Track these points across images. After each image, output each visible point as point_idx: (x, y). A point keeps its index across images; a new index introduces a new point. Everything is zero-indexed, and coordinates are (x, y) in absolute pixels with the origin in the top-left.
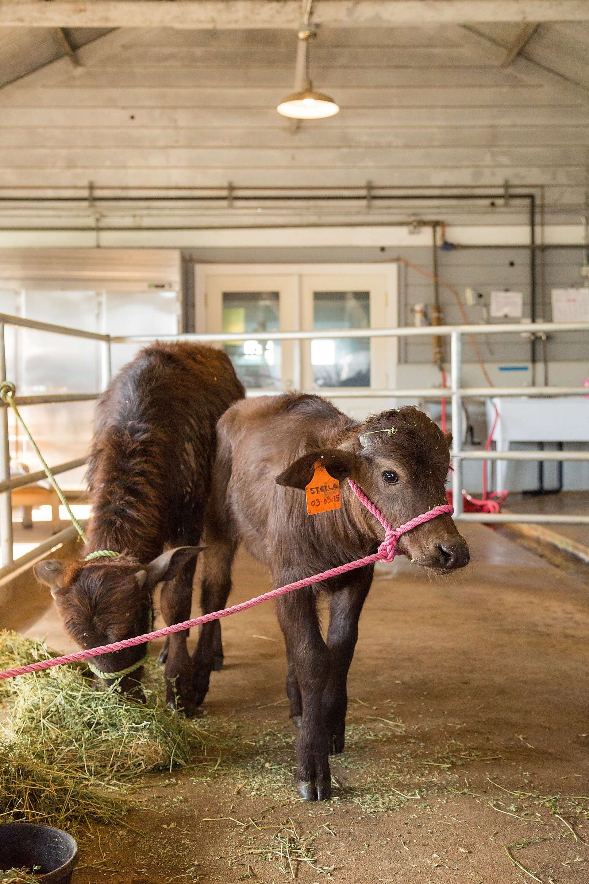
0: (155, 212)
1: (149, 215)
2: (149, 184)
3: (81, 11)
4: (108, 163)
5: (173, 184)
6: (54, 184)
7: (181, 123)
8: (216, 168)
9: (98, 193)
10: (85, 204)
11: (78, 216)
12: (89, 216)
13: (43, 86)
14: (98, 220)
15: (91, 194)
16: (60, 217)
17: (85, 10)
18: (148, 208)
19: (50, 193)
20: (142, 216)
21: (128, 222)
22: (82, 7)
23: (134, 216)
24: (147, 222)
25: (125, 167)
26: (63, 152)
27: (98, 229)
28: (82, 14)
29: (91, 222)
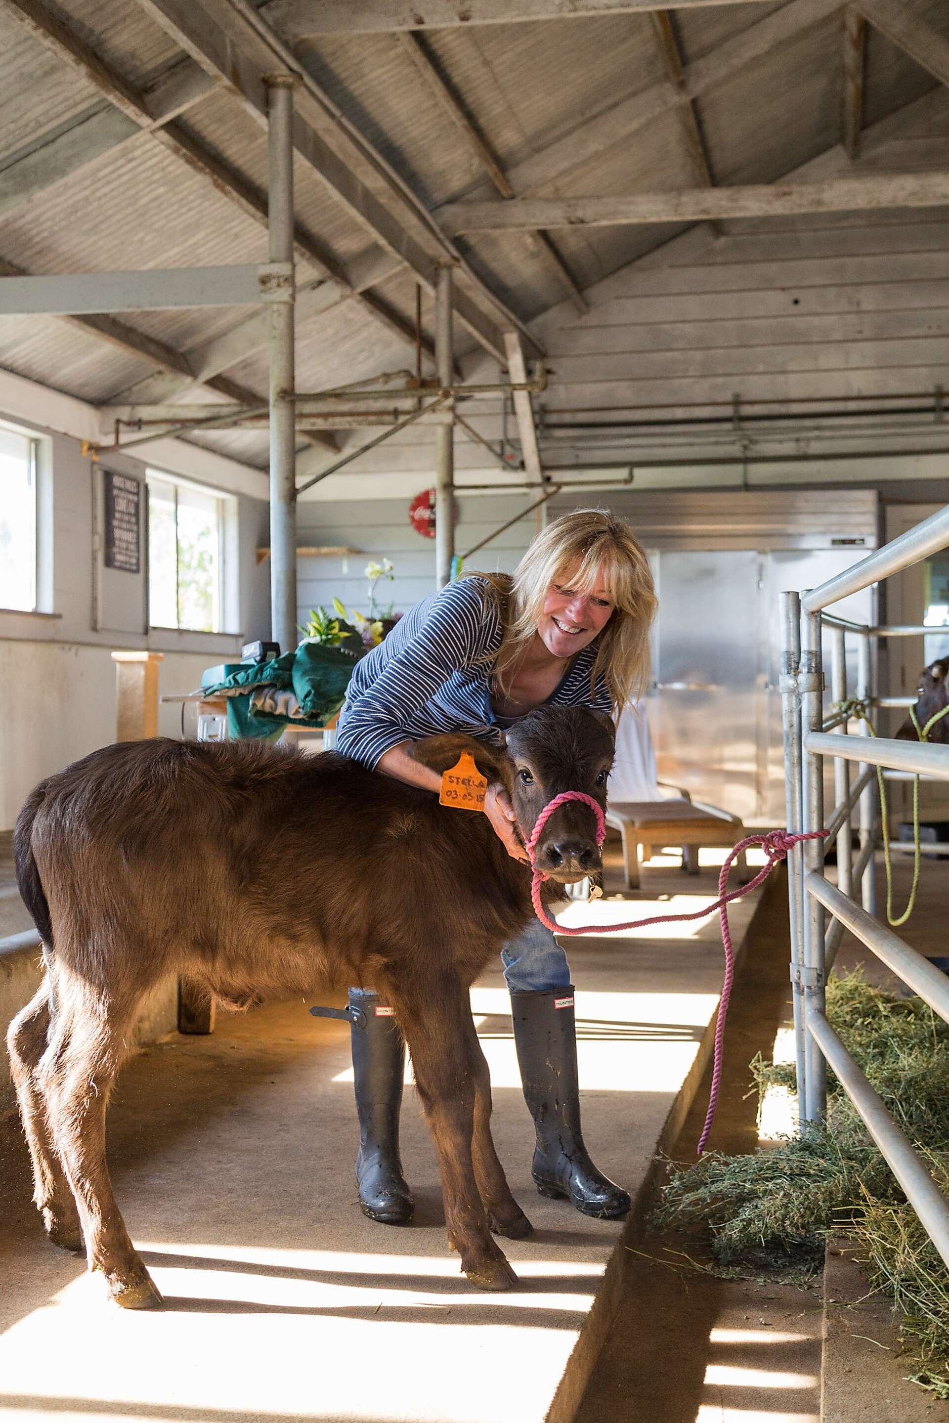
0: (827, 433)
1: (818, 438)
2: (817, 395)
3: (785, 194)
4: (761, 368)
5: (854, 393)
6: (685, 400)
7: (866, 306)
8: (916, 366)
9: (747, 410)
10: (728, 426)
11: (716, 443)
12: (733, 443)
13: (672, 266)
14: (745, 447)
15: (736, 411)
16: (691, 445)
17: (790, 194)
18: (817, 428)
19: (680, 413)
20: (808, 440)
21: (788, 448)
22: (786, 189)
23: (797, 440)
24: (816, 447)
25: (785, 372)
26: (698, 355)
27: (746, 460)
28: (786, 197)
29: (735, 450)
